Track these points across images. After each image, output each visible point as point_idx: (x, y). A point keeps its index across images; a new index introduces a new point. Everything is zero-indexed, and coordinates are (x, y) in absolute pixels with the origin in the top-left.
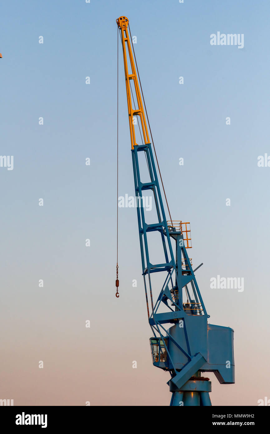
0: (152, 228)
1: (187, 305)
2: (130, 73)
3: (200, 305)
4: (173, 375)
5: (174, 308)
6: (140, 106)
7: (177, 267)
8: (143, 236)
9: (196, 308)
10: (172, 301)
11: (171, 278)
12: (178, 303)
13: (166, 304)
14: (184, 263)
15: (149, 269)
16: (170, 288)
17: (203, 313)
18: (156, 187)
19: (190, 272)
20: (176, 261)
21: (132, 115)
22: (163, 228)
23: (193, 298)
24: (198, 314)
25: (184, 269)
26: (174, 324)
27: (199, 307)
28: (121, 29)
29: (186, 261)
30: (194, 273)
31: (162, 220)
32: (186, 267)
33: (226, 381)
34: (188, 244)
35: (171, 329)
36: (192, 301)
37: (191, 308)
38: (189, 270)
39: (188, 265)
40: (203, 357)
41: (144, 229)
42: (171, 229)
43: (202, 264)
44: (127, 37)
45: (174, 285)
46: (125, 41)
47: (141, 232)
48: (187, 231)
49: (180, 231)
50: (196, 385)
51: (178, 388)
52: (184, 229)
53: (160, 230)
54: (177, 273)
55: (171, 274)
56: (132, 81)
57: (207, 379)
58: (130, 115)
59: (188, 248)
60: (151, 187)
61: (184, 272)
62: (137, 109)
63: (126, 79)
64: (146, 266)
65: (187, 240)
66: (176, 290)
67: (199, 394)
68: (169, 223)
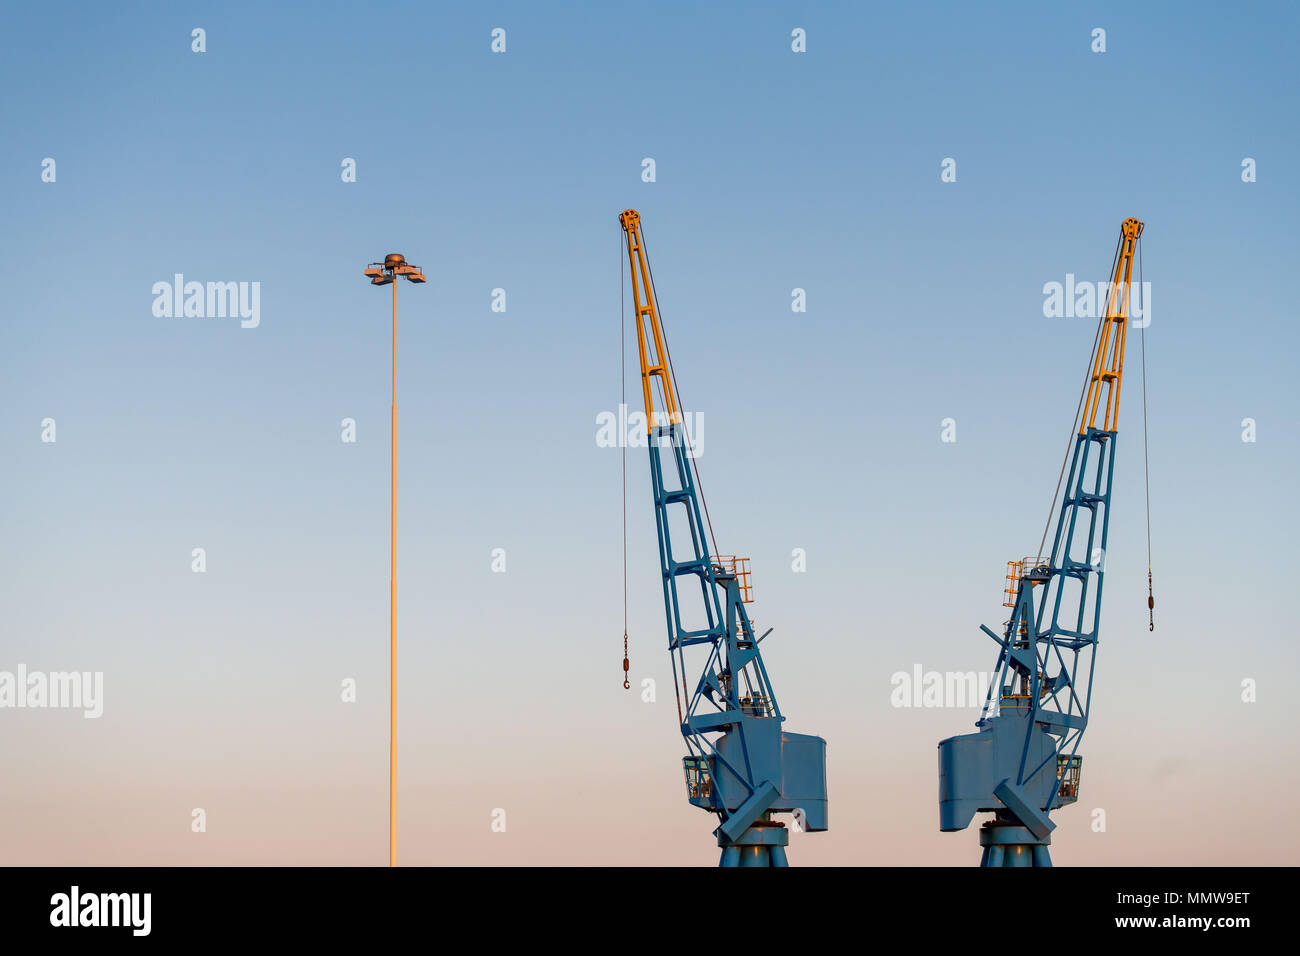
0: (685, 569)
1: (747, 700)
2: (643, 303)
3: (769, 699)
4: (724, 819)
5: (723, 705)
6: (661, 360)
7: (728, 635)
8: (669, 582)
9: (762, 705)
10: (720, 694)
11: (718, 654)
12: (731, 697)
13: (711, 699)
14: (740, 628)
15: (680, 640)
16: (717, 672)
17: (774, 714)
18: (690, 498)
19: (750, 644)
20: (727, 626)
21: (648, 374)
22: (704, 568)
23: (756, 688)
24: (766, 715)
25: (741, 638)
26: (724, 734)
27: (767, 702)
28: (627, 230)
29: (743, 625)
30: (758, 645)
31: (702, 555)
32: (744, 635)
33: (812, 827)
34: (746, 595)
35: (719, 741)
36: (754, 694)
37: (753, 705)
38: (749, 640)
39: (748, 632)
40: (774, 788)
41: (671, 572)
42: (717, 569)
43: (771, 629)
44: (637, 243)
45: (724, 666)
46: (634, 249)
47: (666, 576)
48: (744, 574)
49: (733, 572)
50: (761, 835)
51: (730, 840)
52: (739, 570)
53: (698, 573)
54: (728, 646)
55: (718, 649)
56: (647, 318)
57: (781, 825)
58: (644, 375)
59: (747, 602)
60: (682, 498)
61: (740, 644)
62: (657, 364)
63: (637, 315)
64: (675, 635)
65: (746, 588)
66: (728, 674)
67: (768, 849)
68: (714, 560)
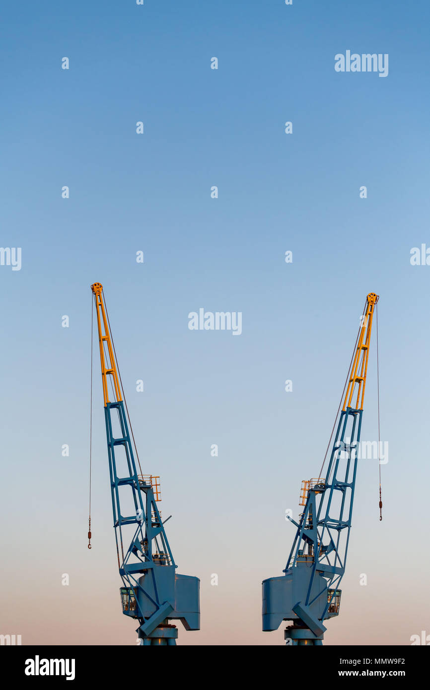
0: (124, 482)
1: (156, 556)
2: (103, 334)
3: (169, 555)
4: (142, 623)
5: (143, 559)
6: (113, 365)
7: (147, 519)
8: (115, 489)
9: (165, 559)
10: (142, 552)
11: (141, 530)
12: (147, 554)
13: (136, 555)
14: (154, 515)
15: (120, 522)
16: (140, 539)
17: (171, 564)
18: (127, 442)
19: (159, 524)
20: (146, 514)
21: (105, 373)
22: (134, 482)
23: (162, 549)
24: (167, 564)
25: (154, 521)
26: (143, 575)
27: (167, 557)
28: (95, 294)
29: (155, 513)
30: (164, 525)
31: (133, 474)
32: (156, 519)
33: (191, 628)
34: (157, 497)
35: (140, 579)
36: (161, 552)
37: (160, 558)
38: (158, 522)
39: (158, 517)
40: (171, 606)
41: (116, 483)
42: (141, 482)
43: (171, 516)
44: (100, 301)
45: (144, 537)
46: (99, 305)
47: (113, 486)
48: (156, 485)
49: (150, 484)
50: (163, 632)
51: (146, 635)
52: (154, 483)
53: (131, 484)
54: (147, 525)
55: (141, 527)
56: (105, 343)
57: (174, 627)
58: (103, 374)
59: (158, 501)
60: (123, 442)
61: (153, 524)
62: (110, 368)
63: (100, 341)
64: (117, 519)
65: (157, 493)
66: (146, 541)
67: (167, 640)
68: (140, 478)
